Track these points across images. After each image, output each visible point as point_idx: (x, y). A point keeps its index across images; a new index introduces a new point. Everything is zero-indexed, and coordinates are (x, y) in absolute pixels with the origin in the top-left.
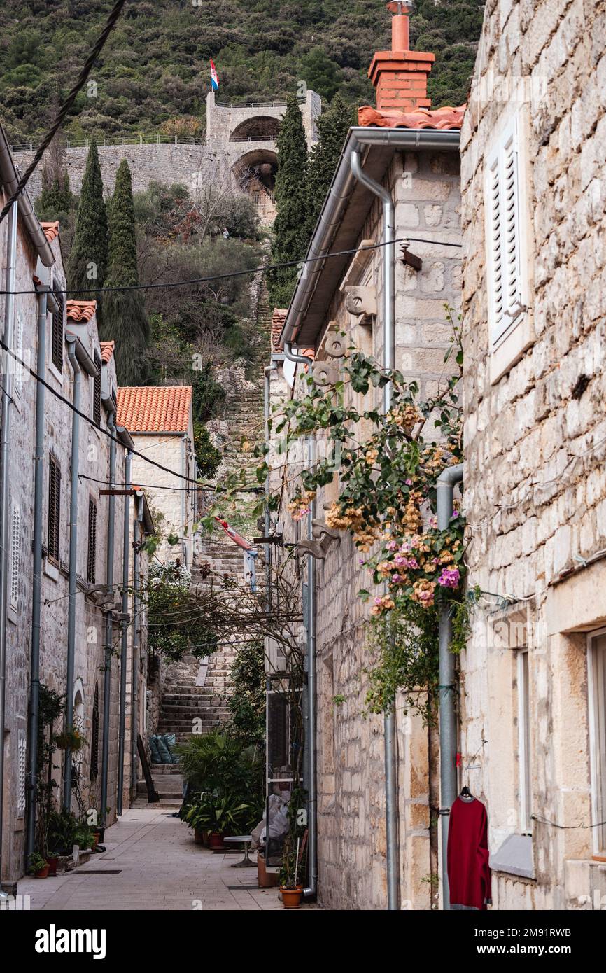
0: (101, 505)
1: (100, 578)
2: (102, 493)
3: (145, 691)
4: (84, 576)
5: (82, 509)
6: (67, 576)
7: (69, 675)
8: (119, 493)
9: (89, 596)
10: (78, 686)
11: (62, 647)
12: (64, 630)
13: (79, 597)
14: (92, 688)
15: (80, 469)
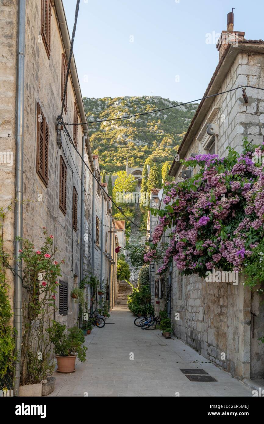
0: (109, 234)
1: (108, 252)
2: (109, 232)
3: (117, 283)
4: (104, 251)
5: (104, 234)
6: (101, 250)
7: (101, 275)
8: (113, 232)
9: (106, 256)
10: (103, 278)
11: (99, 268)
12: (100, 263)
13: (103, 256)
14: (106, 278)
15: (104, 223)
